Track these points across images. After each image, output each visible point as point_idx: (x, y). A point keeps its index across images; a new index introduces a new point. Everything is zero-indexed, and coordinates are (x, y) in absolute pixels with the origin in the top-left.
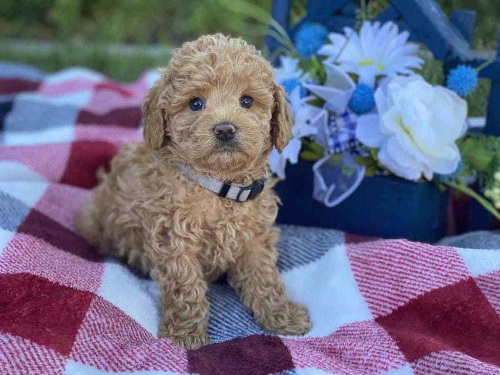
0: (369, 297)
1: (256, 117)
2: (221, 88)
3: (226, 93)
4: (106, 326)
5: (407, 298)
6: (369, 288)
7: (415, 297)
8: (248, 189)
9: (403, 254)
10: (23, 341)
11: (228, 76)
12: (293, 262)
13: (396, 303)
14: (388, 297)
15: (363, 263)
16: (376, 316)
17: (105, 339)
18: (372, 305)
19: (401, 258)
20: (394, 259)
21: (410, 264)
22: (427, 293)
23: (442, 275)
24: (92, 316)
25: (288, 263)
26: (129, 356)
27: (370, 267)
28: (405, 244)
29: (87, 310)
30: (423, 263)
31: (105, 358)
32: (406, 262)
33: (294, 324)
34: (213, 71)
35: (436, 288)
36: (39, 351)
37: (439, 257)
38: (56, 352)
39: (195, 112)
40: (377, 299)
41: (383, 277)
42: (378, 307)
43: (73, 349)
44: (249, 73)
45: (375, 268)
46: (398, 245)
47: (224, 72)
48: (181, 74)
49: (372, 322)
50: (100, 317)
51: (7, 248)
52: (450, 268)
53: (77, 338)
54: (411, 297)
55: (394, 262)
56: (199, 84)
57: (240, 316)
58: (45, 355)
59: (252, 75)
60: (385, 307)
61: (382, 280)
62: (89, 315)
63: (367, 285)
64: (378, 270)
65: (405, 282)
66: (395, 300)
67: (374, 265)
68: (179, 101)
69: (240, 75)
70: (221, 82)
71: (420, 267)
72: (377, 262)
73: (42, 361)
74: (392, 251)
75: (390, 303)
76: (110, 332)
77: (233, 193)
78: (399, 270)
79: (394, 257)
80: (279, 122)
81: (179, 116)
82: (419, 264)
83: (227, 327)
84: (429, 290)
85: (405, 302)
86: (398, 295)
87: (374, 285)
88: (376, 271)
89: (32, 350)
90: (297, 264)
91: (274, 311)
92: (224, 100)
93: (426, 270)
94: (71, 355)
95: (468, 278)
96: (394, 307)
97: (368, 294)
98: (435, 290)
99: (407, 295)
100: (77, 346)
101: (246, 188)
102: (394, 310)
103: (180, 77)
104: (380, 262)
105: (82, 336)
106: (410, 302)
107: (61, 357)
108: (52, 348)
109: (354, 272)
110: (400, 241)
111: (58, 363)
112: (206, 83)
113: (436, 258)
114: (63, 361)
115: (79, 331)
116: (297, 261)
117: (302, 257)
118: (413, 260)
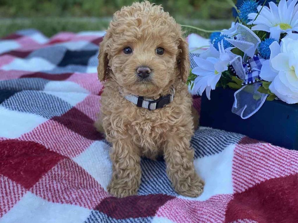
0: (235, 179)
1: (165, 62)
2: (144, 42)
3: (147, 45)
4: (64, 176)
5: (255, 182)
6: (238, 173)
7: (259, 182)
8: (155, 102)
9: (264, 153)
10: (3, 177)
11: (149, 35)
12: (206, 153)
13: (248, 184)
14: (246, 181)
15: (240, 157)
16: (235, 192)
17: (58, 183)
18: (236, 185)
19: (262, 156)
20: (257, 156)
21: (266, 160)
22: (267, 180)
23: (281, 169)
24: (56, 169)
25: (202, 153)
26: (67, 195)
27: (243, 160)
28: (268, 147)
29: (54, 165)
30: (274, 160)
31: (52, 194)
32: (264, 159)
33: (191, 191)
34: (139, 31)
35: (273, 177)
36: (11, 184)
37: (285, 157)
38: (21, 186)
39: (127, 55)
40: (239, 181)
41: (247, 167)
42: (238, 186)
43: (34, 186)
44: (162, 33)
45: (245, 161)
46: (263, 147)
47: (146, 32)
48: (118, 32)
49: (232, 195)
50: (61, 170)
51: (37, 128)
52: (288, 166)
53: (40, 180)
54: (257, 181)
55: (257, 158)
56: (129, 39)
57: (163, 182)
58: (14, 186)
59: (164, 35)
60: (242, 186)
61: (247, 169)
62: (54, 168)
63: (237, 171)
64: (247, 162)
65: (257, 172)
66: (248, 183)
67: (245, 159)
68: (116, 48)
69: (157, 35)
70: (144, 38)
71: (271, 163)
72: (248, 157)
73: (10, 190)
74: (258, 151)
75: (245, 185)
76: (65, 180)
77: (145, 104)
78: (258, 164)
79: (258, 155)
80: (184, 65)
81: (116, 57)
82: (271, 161)
83: (152, 187)
84: (268, 179)
85: (253, 185)
86: (251, 180)
87: (241, 172)
88: (245, 163)
89: (7, 183)
90: (208, 154)
91: (180, 181)
92: (145, 50)
93: (274, 166)
94: (31, 189)
95: (295, 173)
96: (247, 188)
97: (235, 178)
98: (272, 179)
99: (255, 180)
100: (38, 185)
101: (153, 102)
102: (246, 190)
103: (117, 34)
104: (250, 157)
105: (45, 179)
106: (255, 185)
107: (24, 189)
108: (21, 183)
109: (233, 163)
110: (266, 144)
111: (20, 192)
112: (133, 38)
113: (283, 158)
114: (24, 192)
115: (43, 177)
116: (208, 152)
117: (212, 150)
118: (268, 158)
